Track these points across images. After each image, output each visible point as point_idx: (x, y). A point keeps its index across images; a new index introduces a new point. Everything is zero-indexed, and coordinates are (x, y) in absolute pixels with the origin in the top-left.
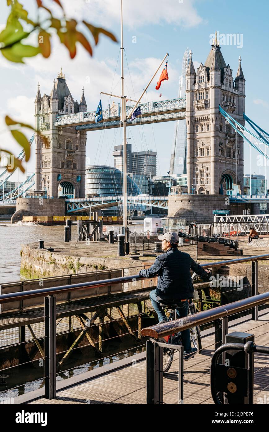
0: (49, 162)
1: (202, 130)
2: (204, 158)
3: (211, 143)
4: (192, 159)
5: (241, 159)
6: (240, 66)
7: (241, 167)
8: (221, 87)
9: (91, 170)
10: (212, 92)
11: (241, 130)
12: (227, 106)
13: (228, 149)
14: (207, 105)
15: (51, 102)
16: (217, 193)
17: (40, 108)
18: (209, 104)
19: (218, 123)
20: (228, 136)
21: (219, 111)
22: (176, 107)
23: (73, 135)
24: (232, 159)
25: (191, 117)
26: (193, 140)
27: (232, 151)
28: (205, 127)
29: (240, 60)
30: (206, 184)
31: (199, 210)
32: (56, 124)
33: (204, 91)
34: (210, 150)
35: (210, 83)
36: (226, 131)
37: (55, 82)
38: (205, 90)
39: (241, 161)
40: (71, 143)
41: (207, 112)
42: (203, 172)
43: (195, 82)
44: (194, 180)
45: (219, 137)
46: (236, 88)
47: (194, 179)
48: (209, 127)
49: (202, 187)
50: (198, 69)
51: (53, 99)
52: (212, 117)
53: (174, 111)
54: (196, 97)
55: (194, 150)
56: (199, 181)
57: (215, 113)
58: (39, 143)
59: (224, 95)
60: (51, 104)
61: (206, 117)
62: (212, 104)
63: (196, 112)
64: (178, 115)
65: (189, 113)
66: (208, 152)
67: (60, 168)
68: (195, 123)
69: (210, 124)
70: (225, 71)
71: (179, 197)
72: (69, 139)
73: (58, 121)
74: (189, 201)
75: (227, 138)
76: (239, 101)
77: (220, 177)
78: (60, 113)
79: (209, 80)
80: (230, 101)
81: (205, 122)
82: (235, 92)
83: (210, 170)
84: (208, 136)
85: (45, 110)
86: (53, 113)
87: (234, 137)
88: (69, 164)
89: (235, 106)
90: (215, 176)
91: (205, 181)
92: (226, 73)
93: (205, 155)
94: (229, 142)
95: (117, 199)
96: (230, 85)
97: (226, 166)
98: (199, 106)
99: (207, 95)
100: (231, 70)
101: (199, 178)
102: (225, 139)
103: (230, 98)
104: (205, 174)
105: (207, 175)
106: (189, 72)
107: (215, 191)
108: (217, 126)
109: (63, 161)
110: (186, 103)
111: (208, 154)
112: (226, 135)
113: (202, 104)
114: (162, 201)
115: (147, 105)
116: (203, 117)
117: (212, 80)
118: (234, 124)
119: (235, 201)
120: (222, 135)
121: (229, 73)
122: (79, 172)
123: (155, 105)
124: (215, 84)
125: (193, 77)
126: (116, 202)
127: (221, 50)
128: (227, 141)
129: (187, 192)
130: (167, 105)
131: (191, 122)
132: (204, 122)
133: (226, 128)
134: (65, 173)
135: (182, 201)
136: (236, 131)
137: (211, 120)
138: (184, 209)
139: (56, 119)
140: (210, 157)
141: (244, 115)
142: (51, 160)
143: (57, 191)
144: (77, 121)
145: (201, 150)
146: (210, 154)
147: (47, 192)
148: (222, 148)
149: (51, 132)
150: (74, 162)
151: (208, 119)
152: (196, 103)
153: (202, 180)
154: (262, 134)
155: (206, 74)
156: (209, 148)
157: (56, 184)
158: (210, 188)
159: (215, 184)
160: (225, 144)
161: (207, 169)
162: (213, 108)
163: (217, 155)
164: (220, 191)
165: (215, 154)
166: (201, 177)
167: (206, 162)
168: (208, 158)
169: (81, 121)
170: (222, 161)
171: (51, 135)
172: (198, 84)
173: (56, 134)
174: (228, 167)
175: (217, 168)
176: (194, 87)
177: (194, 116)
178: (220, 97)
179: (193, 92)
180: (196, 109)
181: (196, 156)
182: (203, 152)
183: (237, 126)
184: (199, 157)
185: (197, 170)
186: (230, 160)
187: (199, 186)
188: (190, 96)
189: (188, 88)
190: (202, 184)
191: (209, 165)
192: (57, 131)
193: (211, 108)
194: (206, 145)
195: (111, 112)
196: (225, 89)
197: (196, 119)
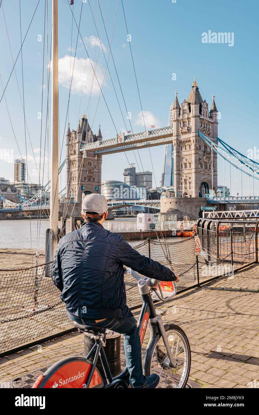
0: (76, 177)
1: (186, 149)
2: (187, 170)
3: (193, 159)
4: (178, 171)
5: (215, 171)
6: (214, 101)
7: (215, 177)
8: (200, 116)
9: (108, 184)
10: (193, 120)
11: (216, 148)
12: (204, 131)
13: (206, 163)
14: (189, 130)
15: (77, 135)
16: (197, 196)
17: (70, 140)
18: (191, 129)
19: (198, 143)
20: (205, 153)
21: (199, 135)
22: (165, 133)
23: (93, 158)
24: (209, 170)
25: (177, 140)
26: (179, 157)
27: (208, 165)
28: (188, 147)
29: (214, 97)
30: (189, 190)
31: (184, 210)
32: (81, 150)
33: (187, 120)
34: (192, 164)
35: (191, 114)
36: (203, 149)
37: (80, 121)
38: (188, 119)
39: (216, 173)
40: (91, 164)
41: (189, 136)
42: (187, 181)
43: (180, 114)
44: (180, 187)
45: (199, 154)
46: (211, 117)
47: (179, 186)
48: (191, 147)
49: (186, 192)
50: (182, 104)
51: (79, 133)
52: (193, 139)
53: (164, 137)
54: (181, 125)
55: (179, 164)
56: (183, 188)
57: (196, 136)
58: (69, 164)
59: (202, 123)
60: (77, 136)
61: (189, 139)
62: (193, 130)
63: (181, 136)
64: (168, 139)
65: (176, 137)
66: (190, 166)
67: (84, 182)
68: (180, 144)
69: (192, 145)
70: (202, 104)
71: (169, 200)
72: (90, 161)
73: (82, 148)
74: (176, 203)
75: (205, 155)
76: (213, 127)
77: (200, 184)
78: (83, 142)
79: (190, 111)
80: (207, 127)
81: (188, 143)
82: (210, 121)
83: (192, 179)
84: (190, 154)
85: (73, 141)
86: (79, 142)
87: (210, 154)
88: (89, 179)
89: (210, 131)
90: (196, 184)
91: (188, 188)
92: (203, 106)
93: (188, 168)
94: (206, 158)
95: (123, 202)
96: (206, 115)
97: (204, 176)
98: (183, 131)
99: (189, 123)
100: (207, 104)
101: (183, 185)
102: (203, 156)
103: (207, 124)
104: (188, 182)
105: (190, 183)
106: (175, 107)
107: (196, 195)
108: (197, 145)
109: (85, 176)
110: (173, 130)
111: (190, 168)
112: (204, 152)
113: (185, 130)
114: (155, 203)
115: (144, 133)
116: (186, 140)
117: (193, 111)
118: (210, 143)
119: (211, 202)
120: (201, 153)
121: (205, 106)
122: (97, 184)
123: (150, 133)
124: (195, 114)
125: (178, 110)
126: (122, 204)
127: (199, 90)
128: (205, 157)
129: (174, 196)
130: (159, 133)
131: (177, 143)
132: (187, 143)
133: (203, 148)
134: (87, 185)
135: (171, 203)
136: (212, 149)
137: (192, 141)
138: (173, 209)
139: (80, 147)
140: (192, 169)
141: (217, 138)
142: (77, 176)
143: (81, 198)
144: (95, 147)
145: (185, 164)
146: (192, 167)
147: (74, 198)
148: (201, 163)
149: (77, 156)
150: (93, 177)
151: (190, 141)
152: (181, 130)
153: (186, 187)
154: (231, 151)
155: (188, 107)
156: (191, 163)
157: (80, 192)
158: (192, 193)
159: (196, 189)
160: (203, 160)
161: (190, 178)
162: (194, 132)
163: (197, 167)
164: (200, 195)
165: (195, 167)
166: (185, 185)
167: (189, 173)
168: (190, 170)
169: (98, 147)
170: (201, 172)
171: (77, 158)
172: (182, 115)
173: (80, 157)
174: (206, 177)
175: (197, 178)
176: (179, 118)
177: (179, 139)
178: (199, 124)
179: (178, 121)
180: (181, 134)
181: (181, 169)
182: (187, 166)
183: (213, 145)
184: (184, 170)
185: (182, 180)
186: (207, 171)
187: (183, 191)
188: (176, 125)
189: (174, 119)
190: (186, 190)
191: (191, 175)
192: (81, 155)
193: (192, 133)
194: (189, 160)
195: (119, 140)
196: (202, 118)
197: (181, 142)
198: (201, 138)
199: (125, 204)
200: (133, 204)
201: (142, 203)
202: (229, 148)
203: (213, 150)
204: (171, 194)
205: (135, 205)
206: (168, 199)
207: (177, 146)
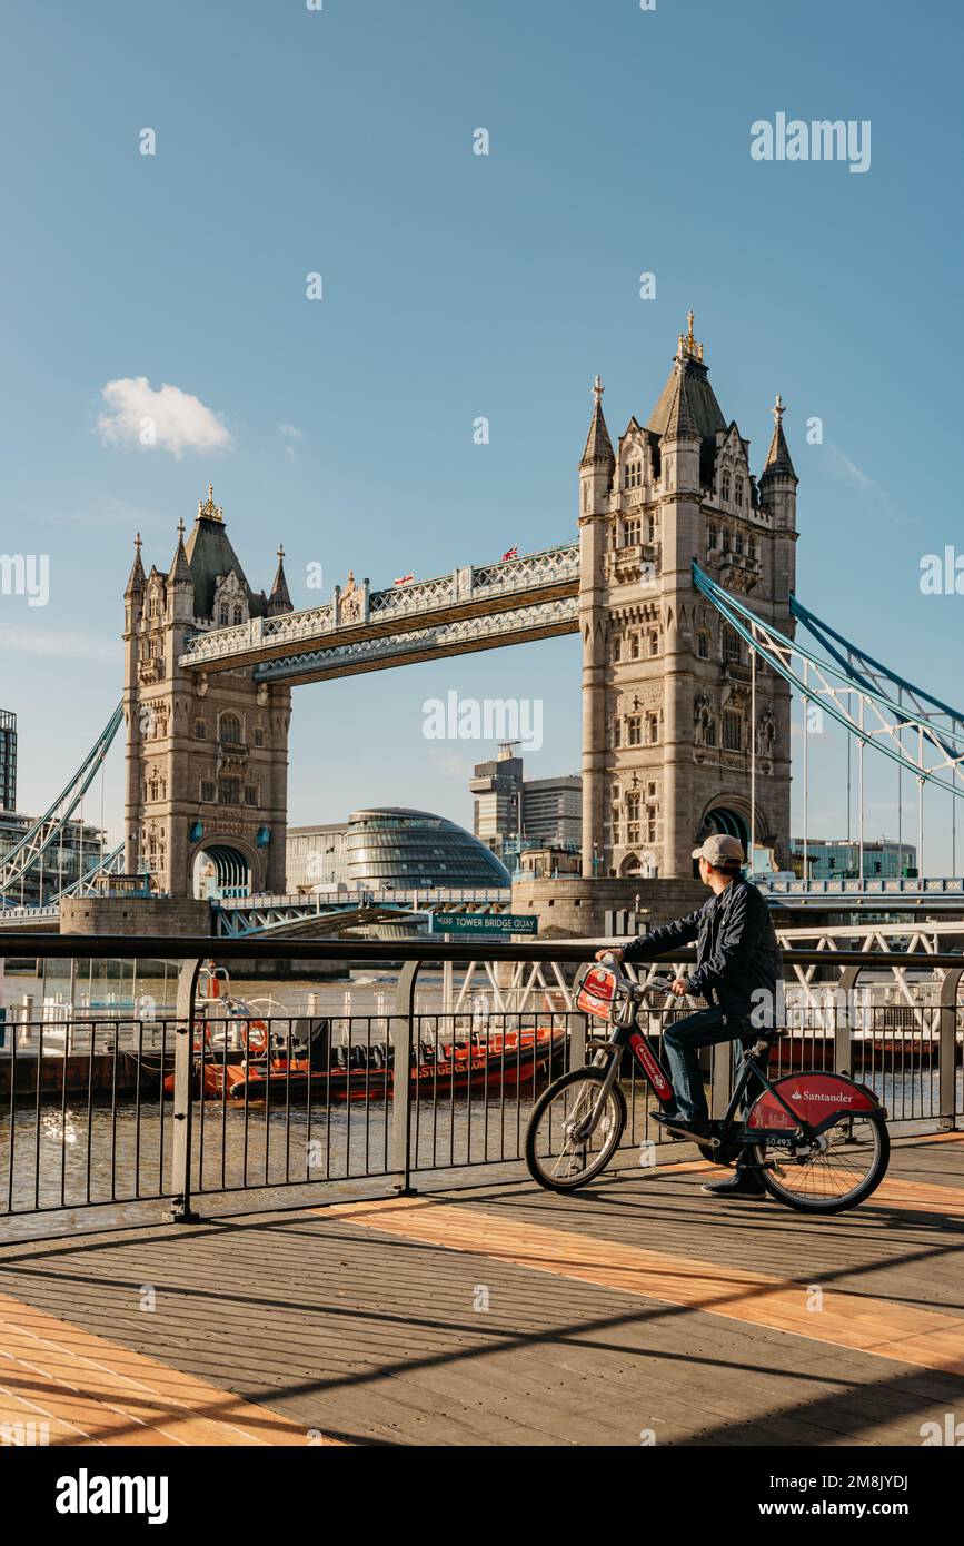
1: (635, 654)
2: (642, 752)
3: (664, 697)
4: (599, 757)
5: (780, 758)
7: (780, 785)
8: (704, 500)
10: (667, 515)
11: (772, 646)
12: (725, 566)
13: (728, 716)
14: (651, 563)
15: (170, 591)
16: (684, 874)
17: (141, 614)
18: (658, 557)
19: (690, 625)
20: (728, 674)
21: (694, 585)
22: (547, 580)
23: (246, 698)
24: (746, 755)
25: (598, 608)
26: (603, 688)
27: (744, 729)
28: (644, 643)
30: (647, 844)
32: (184, 660)
33: (642, 515)
34: (662, 721)
35: (661, 486)
36: (720, 655)
38: (645, 510)
40: (236, 723)
41: (652, 588)
42: (637, 802)
43: (610, 487)
44: (607, 831)
45: (694, 674)
46: (764, 506)
47: (606, 825)
48: (659, 641)
49: (632, 855)
50: (622, 438)
52: (667, 604)
54: (614, 539)
55: (606, 724)
56: (622, 832)
57: (679, 590)
58: (136, 723)
59: (714, 529)
62: (669, 560)
63: (613, 591)
65: (591, 596)
66: (654, 730)
68: (608, 629)
69: (662, 632)
70: (719, 443)
71: (544, 889)
72: (230, 710)
73: (186, 653)
74: (578, 903)
75: (725, 681)
76: (773, 554)
77: (696, 818)
79: (657, 473)
80: (739, 551)
81: (645, 625)
82: (757, 521)
83: (662, 793)
84: (656, 673)
85: (155, 619)
86: (176, 625)
87: (748, 673)
88: (226, 790)
89: (757, 569)
90: (679, 814)
91: (644, 834)
92: (724, 451)
93: (643, 741)
94: (732, 696)
96: (739, 496)
97: (721, 779)
98: (621, 567)
99: (651, 530)
100: (744, 442)
101: (623, 822)
102: (718, 685)
103: (739, 538)
104: (642, 808)
105: (652, 811)
106: (591, 453)
107: (676, 869)
108: (685, 634)
109: (209, 778)
110: (581, 563)
111: (654, 739)
112: (723, 668)
113: (634, 559)
115: (454, 580)
116: (638, 608)
117: (667, 472)
118: (746, 624)
120: (705, 670)
121: (735, 451)
122: (264, 815)
123: (481, 577)
124: (678, 488)
125: (604, 469)
128: (727, 691)
131: (598, 625)
132: (641, 625)
133: (721, 646)
134: (216, 818)
136: (752, 651)
137: (664, 614)
139: (184, 646)
140: (661, 746)
141: (792, 602)
142: (169, 776)
143: (190, 876)
144: (245, 647)
145: (632, 724)
146: (662, 735)
147: (148, 876)
148: (706, 716)
149: (168, 686)
150: (247, 783)
151: (655, 614)
152: (613, 560)
153: (632, 830)
154: (856, 665)
155: (649, 454)
156: (659, 718)
157: (184, 851)
158: (661, 857)
159: (677, 842)
160: (718, 703)
161: (652, 788)
162: (672, 572)
163: (685, 738)
165: (677, 736)
166: (631, 818)
167: (647, 767)
168: (653, 752)
169: (255, 645)
170: (705, 762)
171: (171, 697)
172: (621, 493)
173: (184, 692)
174: (731, 782)
175: (685, 786)
176: (609, 504)
177: (605, 605)
178: (700, 536)
179: (603, 521)
180: (613, 581)
181: (612, 745)
182: (639, 730)
183: (757, 631)
184: (625, 750)
185: (616, 796)
186: (736, 758)
187: (620, 850)
188: (592, 537)
189: (585, 510)
190: (633, 845)
191: (659, 774)
192: (189, 685)
193: (665, 574)
194: (648, 706)
195: (344, 610)
196: (717, 507)
197: (614, 617)
198: (706, 601)
199: (372, 905)
202: (843, 651)
203: (757, 655)
204: (554, 861)
207: (595, 637)
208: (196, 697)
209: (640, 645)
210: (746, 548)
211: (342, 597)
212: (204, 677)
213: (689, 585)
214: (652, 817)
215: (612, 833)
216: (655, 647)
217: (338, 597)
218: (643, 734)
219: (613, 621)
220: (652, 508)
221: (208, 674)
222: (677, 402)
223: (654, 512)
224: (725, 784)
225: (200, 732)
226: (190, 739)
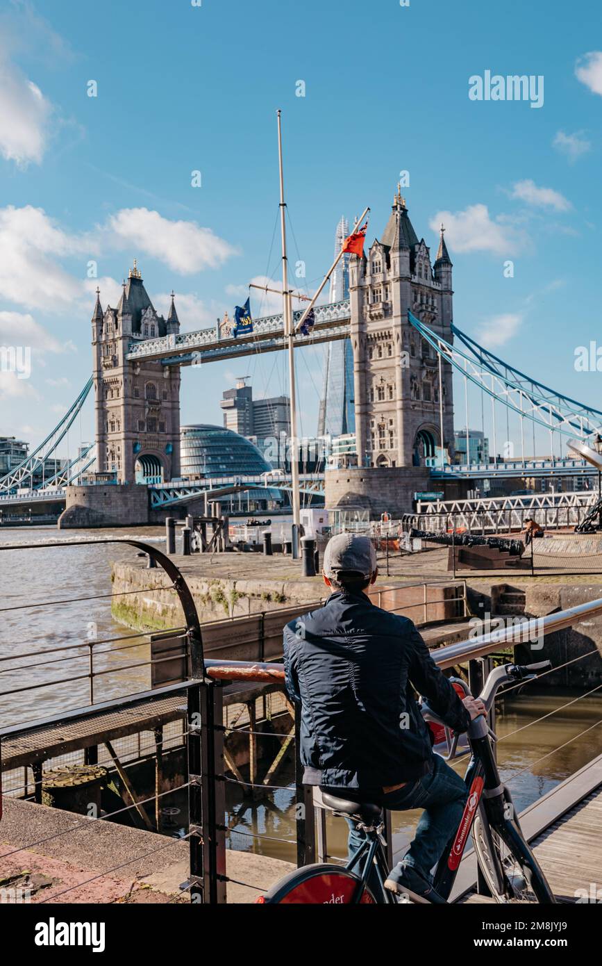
0: (118, 422)
1: (380, 356)
2: (385, 404)
3: (396, 377)
4: (364, 407)
5: (448, 404)
6: (443, 241)
7: (449, 417)
8: (411, 279)
9: (190, 434)
10: (395, 288)
11: (449, 352)
12: (422, 311)
13: (426, 386)
14: (387, 311)
15: (120, 319)
16: (409, 464)
17: (102, 330)
18: (391, 308)
19: (407, 342)
20: (425, 364)
21: (409, 321)
22: (333, 318)
23: (158, 375)
24: (434, 403)
25: (361, 333)
26: (365, 372)
27: (432, 390)
28: (385, 350)
29: (443, 230)
30: (389, 450)
31: (380, 495)
32: (129, 356)
33: (382, 287)
34: (395, 389)
35: (392, 273)
36: (421, 355)
37: (124, 285)
38: (384, 285)
39: (449, 407)
40: (154, 388)
41: (388, 323)
42: (384, 429)
43: (365, 272)
44: (368, 443)
45: (410, 365)
46: (437, 279)
47: (368, 440)
48: (392, 349)
49: (382, 455)
50: (370, 249)
51: (123, 314)
52: (396, 331)
53: (331, 325)
54: (368, 299)
55: (367, 390)
56: (377, 444)
57: (402, 325)
58: (101, 389)
59: (416, 293)
60: (120, 322)
61: (387, 332)
62: (396, 310)
63: (369, 324)
64: (337, 331)
65: (357, 326)
66: (391, 393)
67: (138, 433)
68: (367, 343)
69: (394, 345)
70: (417, 250)
71: (344, 474)
72: (150, 382)
73: (131, 352)
74: (362, 480)
75: (423, 368)
76: (442, 303)
77: (413, 435)
78: (135, 337)
79: (389, 267)
80: (427, 303)
81: (385, 341)
82: (434, 287)
83: (396, 424)
84: (391, 365)
85: (110, 334)
86: (123, 337)
87: (436, 364)
88: (152, 424)
89: (436, 311)
90: (405, 434)
91: (388, 444)
92: (419, 253)
93: (385, 398)
94: (427, 375)
95: (236, 480)
96: (426, 275)
97: (423, 416)
98: (373, 313)
99: (387, 295)
100: (428, 249)
101: (377, 439)
102: (421, 370)
103: (427, 297)
104: (386, 432)
105: (391, 433)
107: (405, 461)
108: (406, 346)
109: (142, 419)
110: (351, 310)
111: (391, 397)
112: (422, 361)
113: (379, 309)
114: (311, 482)
116: (382, 334)
117: (394, 267)
118: (436, 341)
119: (440, 476)
120: (414, 362)
121: (424, 253)
122: (169, 437)
123: (298, 315)
124: (400, 275)
125: (362, 264)
126: (235, 486)
127: (409, 214)
128: (424, 373)
129: (356, 464)
131: (361, 341)
132: (383, 341)
133: (421, 350)
134: (146, 440)
135: (348, 481)
136: (439, 355)
137: (395, 336)
138: (354, 494)
139: (128, 349)
140: (395, 401)
141: (452, 326)
142: (122, 419)
143: (134, 472)
144: (164, 350)
145: (380, 390)
146: (395, 396)
147: (116, 473)
148: (415, 385)
149: (120, 370)
150: (160, 421)
151: (390, 336)
152: (368, 309)
153: (382, 443)
154: (484, 357)
155: (385, 257)
156: (393, 387)
157: (131, 459)
158: (397, 456)
159: (404, 448)
160: (421, 378)
161: (391, 422)
162: (398, 316)
163: (407, 397)
164: (416, 461)
165: (403, 396)
166: (381, 437)
167: (389, 411)
168: (391, 404)
169: (171, 349)
170: (416, 408)
171: (122, 376)
172: (371, 275)
173: (129, 373)
174: (427, 417)
175: (408, 421)
176: (364, 281)
177: (365, 331)
178: (410, 297)
179: (362, 289)
180: (368, 319)
181: (370, 401)
182: (383, 393)
183: (441, 345)
184: (377, 403)
185: (373, 426)
186: (429, 405)
187: (376, 452)
188: (357, 297)
189: (353, 284)
190: (383, 450)
191: (395, 414)
192: (131, 369)
193: (395, 317)
194: (388, 381)
195: (222, 330)
196: (417, 282)
197: (369, 337)
198: (414, 329)
199: (242, 484)
200: (260, 486)
201: (281, 482)
202: (478, 351)
203: (442, 357)
204: (348, 460)
205: (266, 487)
206: (343, 471)
207: (360, 347)
208: (134, 375)
209: (382, 351)
210: (430, 300)
211: (221, 324)
212: (138, 364)
213: (407, 322)
214: (392, 435)
215: (371, 444)
216: (390, 352)
217: (219, 324)
218: (385, 395)
219: (368, 339)
220: (387, 284)
221: (140, 363)
222: (398, 232)
223: (388, 286)
224: (424, 418)
225: (137, 394)
226: (132, 398)
